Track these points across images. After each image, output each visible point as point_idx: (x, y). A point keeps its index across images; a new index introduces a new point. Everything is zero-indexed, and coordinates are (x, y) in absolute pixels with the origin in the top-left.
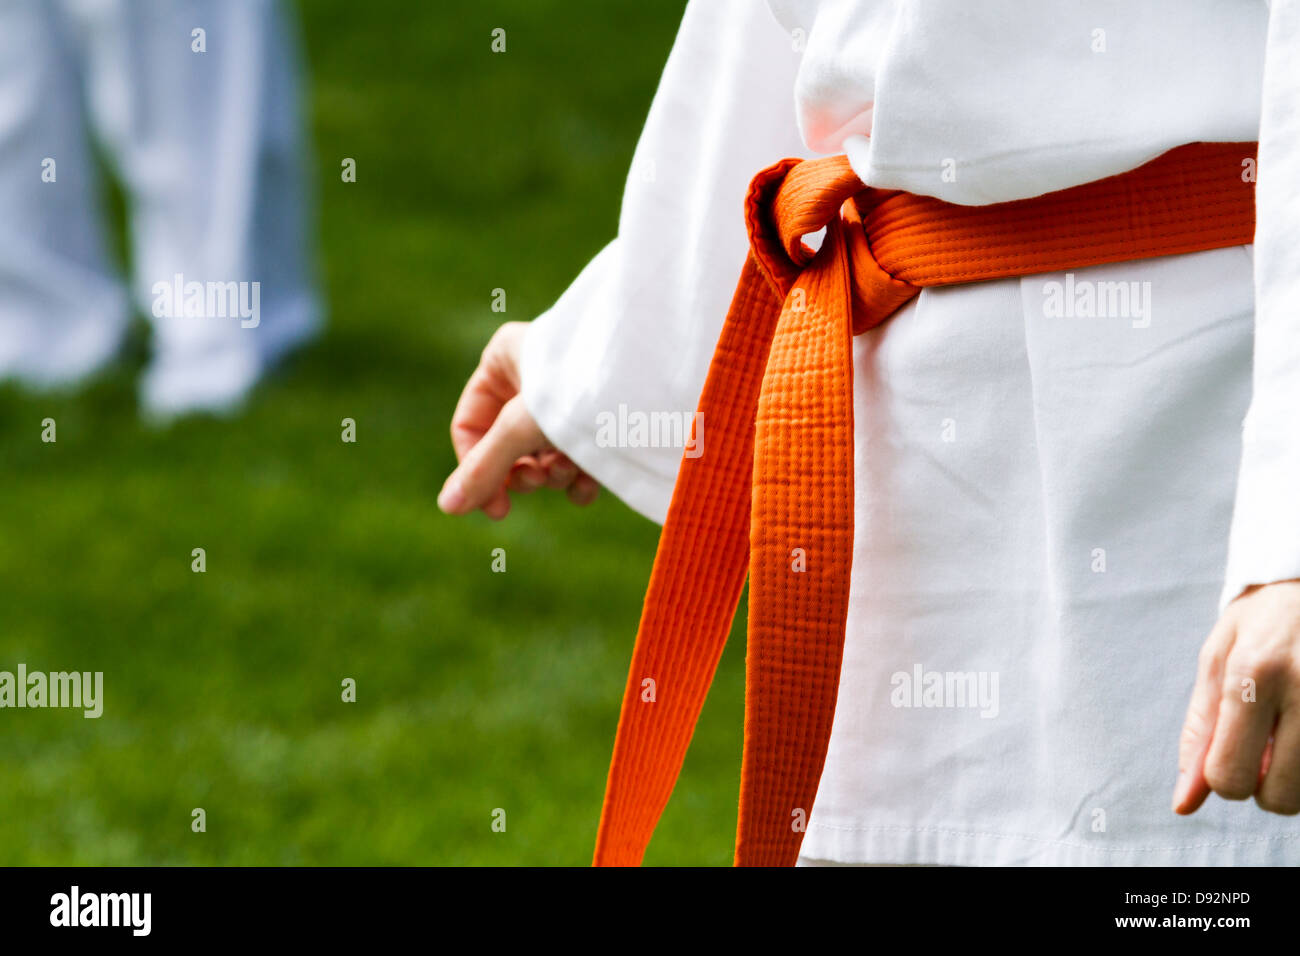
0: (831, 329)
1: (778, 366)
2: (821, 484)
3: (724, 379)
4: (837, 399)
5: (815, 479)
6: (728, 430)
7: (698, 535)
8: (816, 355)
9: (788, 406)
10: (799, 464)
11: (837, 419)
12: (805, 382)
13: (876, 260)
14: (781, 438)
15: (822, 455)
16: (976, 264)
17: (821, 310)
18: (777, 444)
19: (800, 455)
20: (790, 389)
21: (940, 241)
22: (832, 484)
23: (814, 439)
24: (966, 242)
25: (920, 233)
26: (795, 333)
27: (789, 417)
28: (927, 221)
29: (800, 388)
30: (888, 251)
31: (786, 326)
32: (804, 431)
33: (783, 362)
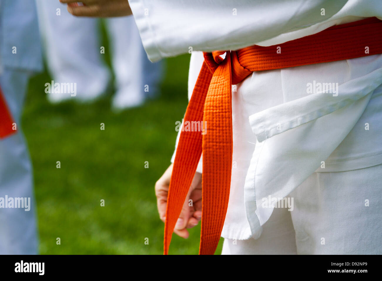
0: (225, 83)
1: (210, 94)
2: (223, 130)
3: (197, 95)
4: (227, 104)
5: (221, 128)
6: (198, 110)
7: (189, 141)
8: (221, 91)
9: (213, 106)
10: (216, 124)
11: (227, 110)
12: (218, 99)
13: (240, 63)
14: (211, 116)
15: (223, 121)
16: (268, 65)
17: (223, 77)
18: (210, 118)
19: (216, 121)
20: (213, 101)
21: (257, 58)
22: (226, 130)
23: (221, 116)
24: (265, 58)
25: (252, 55)
26: (215, 84)
27: (213, 110)
28: (254, 52)
29: (216, 101)
30: (243, 60)
31: (213, 82)
32: (218, 114)
33: (212, 93)
